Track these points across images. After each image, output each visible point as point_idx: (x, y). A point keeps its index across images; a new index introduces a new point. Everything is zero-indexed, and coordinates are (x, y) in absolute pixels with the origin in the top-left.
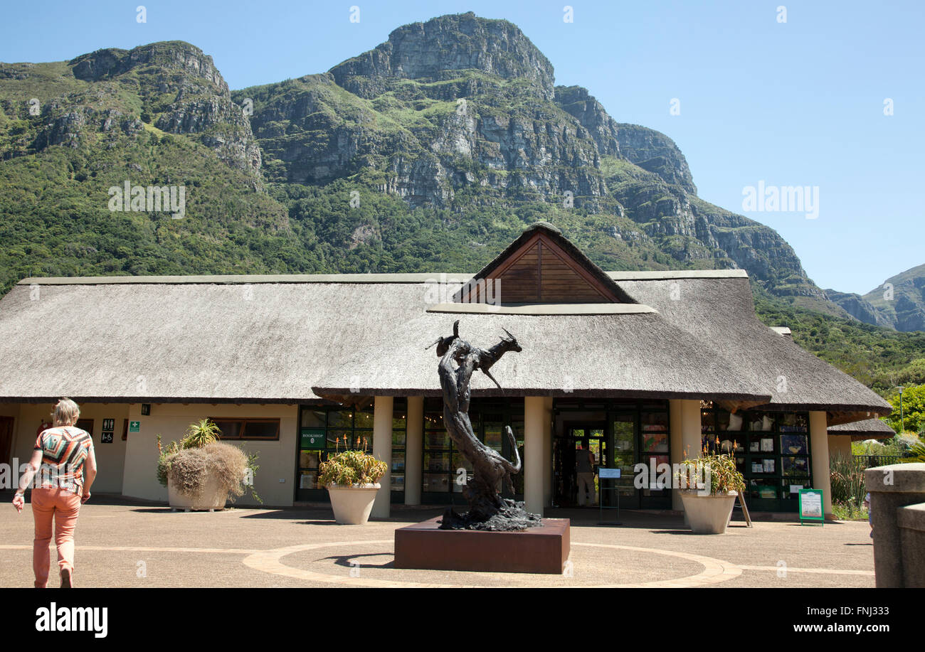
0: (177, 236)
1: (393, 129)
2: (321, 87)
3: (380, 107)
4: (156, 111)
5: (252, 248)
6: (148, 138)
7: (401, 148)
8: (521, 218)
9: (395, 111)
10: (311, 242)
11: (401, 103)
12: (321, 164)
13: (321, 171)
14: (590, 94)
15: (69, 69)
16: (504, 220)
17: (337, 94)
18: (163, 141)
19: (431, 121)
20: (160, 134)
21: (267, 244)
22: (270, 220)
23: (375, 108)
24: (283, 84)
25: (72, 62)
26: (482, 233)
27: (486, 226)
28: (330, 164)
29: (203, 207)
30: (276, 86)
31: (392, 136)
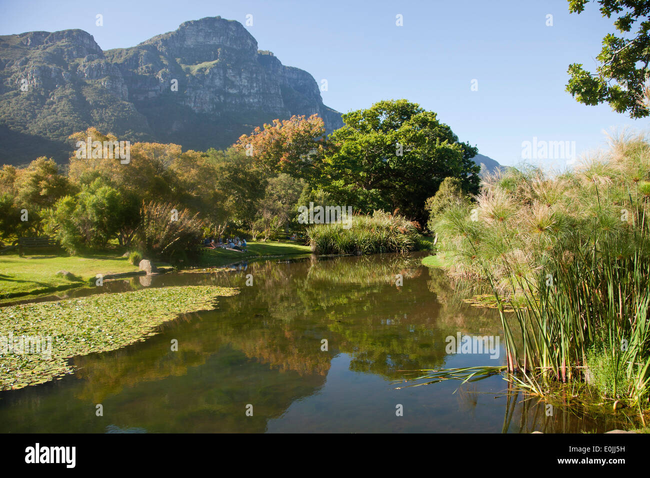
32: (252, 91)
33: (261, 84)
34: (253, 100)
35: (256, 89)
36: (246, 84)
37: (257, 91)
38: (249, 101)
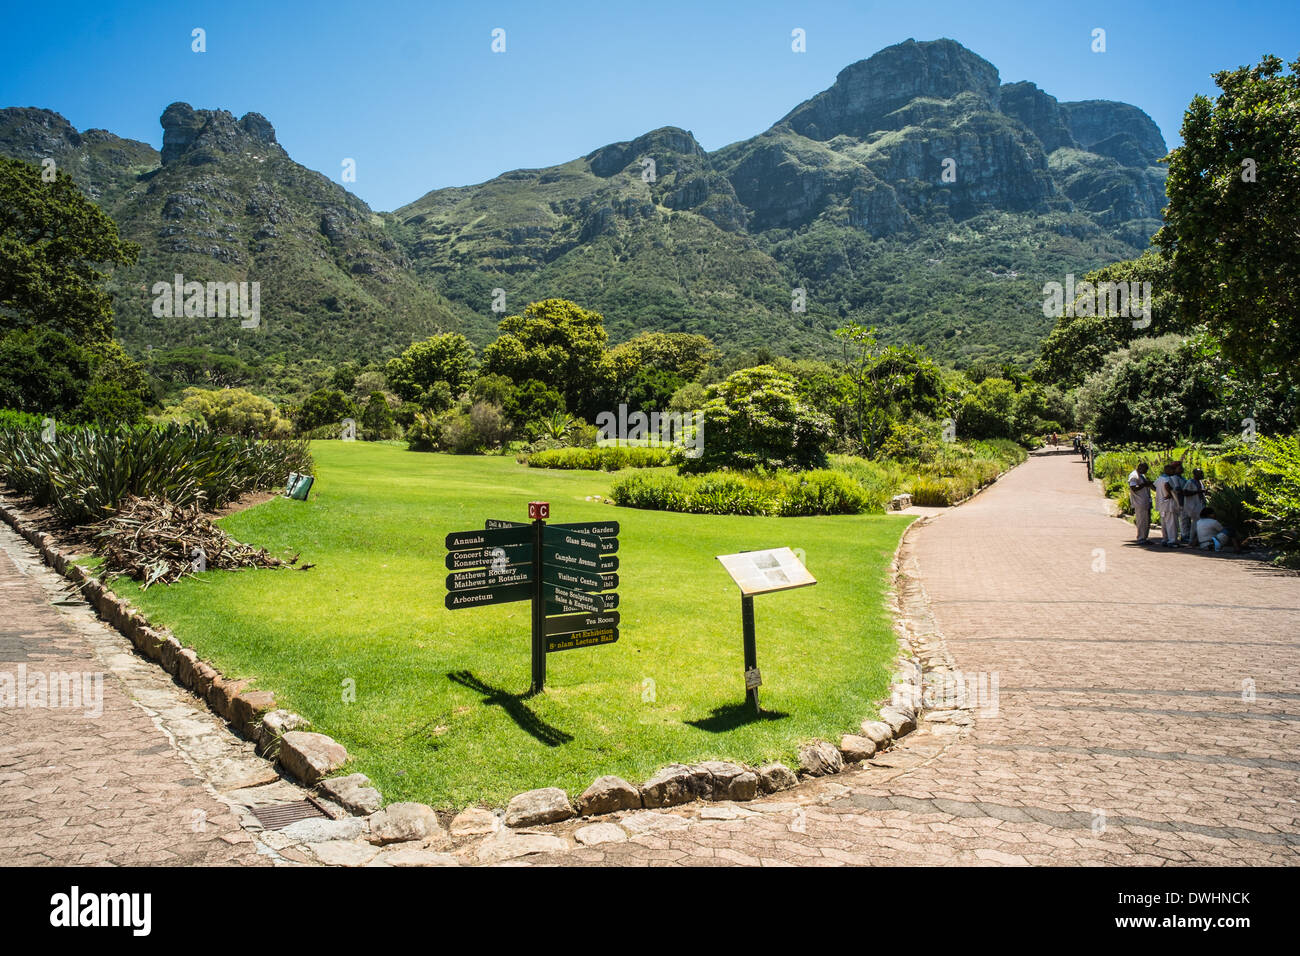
0: (702, 296)
1: (850, 167)
2: (783, 138)
3: (837, 147)
4: (662, 193)
5: (756, 297)
6: (661, 218)
7: (859, 183)
8: (972, 228)
9: (849, 148)
10: (795, 280)
11: (855, 140)
12: (792, 208)
13: (793, 214)
14: (1039, 87)
15: (586, 165)
16: (958, 234)
17: (799, 143)
18: (674, 218)
19: (884, 154)
20: (669, 212)
21: (766, 293)
22: (763, 272)
23: (832, 149)
24: (751, 141)
25: (589, 158)
26: (939, 249)
27: (941, 241)
28: (799, 207)
29: (714, 269)
30: (745, 144)
31: (850, 173)
32: (984, 174)
33: (1003, 157)
34: (987, 191)
35: (992, 169)
36: (971, 162)
37: (995, 171)
38: (978, 195)
